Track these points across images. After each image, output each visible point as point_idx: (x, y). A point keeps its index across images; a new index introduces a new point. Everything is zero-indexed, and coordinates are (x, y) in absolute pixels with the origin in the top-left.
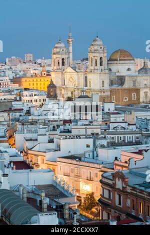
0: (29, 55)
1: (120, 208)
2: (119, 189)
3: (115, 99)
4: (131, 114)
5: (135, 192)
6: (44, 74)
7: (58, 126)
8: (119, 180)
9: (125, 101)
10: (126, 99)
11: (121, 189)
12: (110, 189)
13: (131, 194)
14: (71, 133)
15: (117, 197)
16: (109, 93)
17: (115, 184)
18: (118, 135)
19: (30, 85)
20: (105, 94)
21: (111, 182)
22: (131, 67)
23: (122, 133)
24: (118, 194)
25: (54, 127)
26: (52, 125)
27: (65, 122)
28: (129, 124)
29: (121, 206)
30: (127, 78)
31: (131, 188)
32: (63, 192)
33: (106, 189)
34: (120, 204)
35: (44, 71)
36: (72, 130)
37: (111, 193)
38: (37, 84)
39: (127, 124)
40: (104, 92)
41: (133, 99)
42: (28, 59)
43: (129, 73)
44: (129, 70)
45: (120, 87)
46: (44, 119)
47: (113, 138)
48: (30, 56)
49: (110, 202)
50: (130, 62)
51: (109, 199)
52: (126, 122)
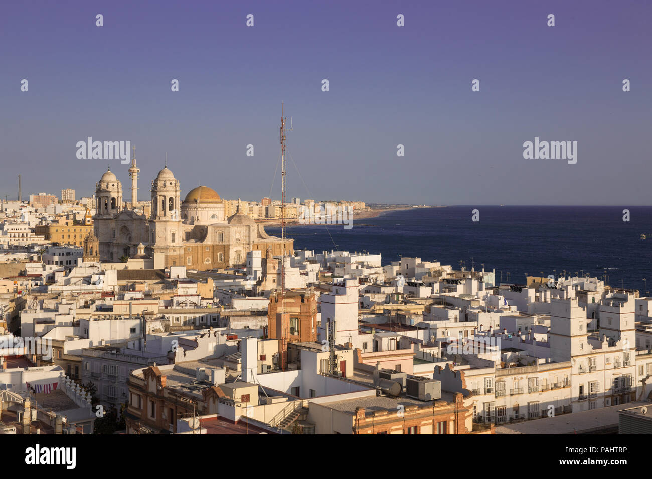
0: (68, 191)
1: (154, 422)
2: (153, 394)
3: (191, 260)
4: (207, 282)
5: (174, 398)
6: (89, 221)
7: (93, 301)
8: (153, 380)
9: (207, 263)
10: (208, 260)
11: (156, 393)
12: (141, 394)
13: (169, 400)
14: (113, 311)
15: (150, 404)
16: (182, 252)
17: (147, 386)
18: (185, 315)
19: (63, 237)
20: (175, 253)
21: (141, 383)
22: (216, 213)
23: (191, 311)
24: (151, 401)
25: (86, 302)
26: (84, 300)
27: (105, 294)
28: (203, 298)
29: (154, 419)
30: (210, 230)
31: (168, 391)
32: (74, 400)
33: (135, 394)
34: (153, 416)
35: (89, 217)
36: (114, 306)
37: (142, 400)
38: (75, 236)
39: (200, 298)
40: (174, 250)
41: (219, 261)
42: (67, 198)
43: (214, 221)
44: (214, 217)
45: (198, 244)
46: (71, 290)
47: (177, 319)
48: (71, 193)
49: (140, 413)
50: (215, 205)
51: (139, 409)
52: (198, 295)
